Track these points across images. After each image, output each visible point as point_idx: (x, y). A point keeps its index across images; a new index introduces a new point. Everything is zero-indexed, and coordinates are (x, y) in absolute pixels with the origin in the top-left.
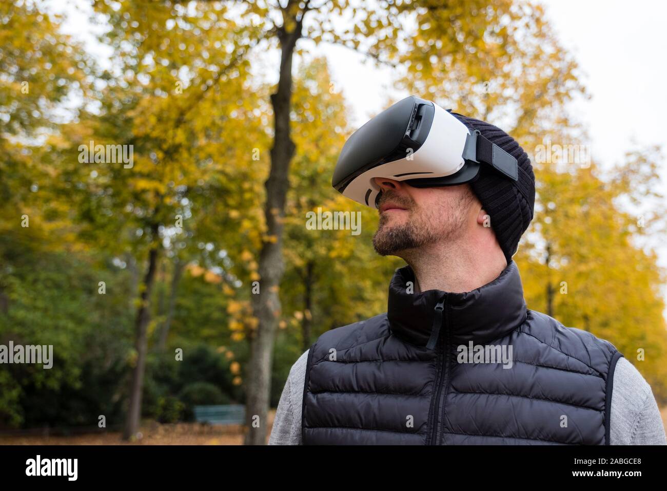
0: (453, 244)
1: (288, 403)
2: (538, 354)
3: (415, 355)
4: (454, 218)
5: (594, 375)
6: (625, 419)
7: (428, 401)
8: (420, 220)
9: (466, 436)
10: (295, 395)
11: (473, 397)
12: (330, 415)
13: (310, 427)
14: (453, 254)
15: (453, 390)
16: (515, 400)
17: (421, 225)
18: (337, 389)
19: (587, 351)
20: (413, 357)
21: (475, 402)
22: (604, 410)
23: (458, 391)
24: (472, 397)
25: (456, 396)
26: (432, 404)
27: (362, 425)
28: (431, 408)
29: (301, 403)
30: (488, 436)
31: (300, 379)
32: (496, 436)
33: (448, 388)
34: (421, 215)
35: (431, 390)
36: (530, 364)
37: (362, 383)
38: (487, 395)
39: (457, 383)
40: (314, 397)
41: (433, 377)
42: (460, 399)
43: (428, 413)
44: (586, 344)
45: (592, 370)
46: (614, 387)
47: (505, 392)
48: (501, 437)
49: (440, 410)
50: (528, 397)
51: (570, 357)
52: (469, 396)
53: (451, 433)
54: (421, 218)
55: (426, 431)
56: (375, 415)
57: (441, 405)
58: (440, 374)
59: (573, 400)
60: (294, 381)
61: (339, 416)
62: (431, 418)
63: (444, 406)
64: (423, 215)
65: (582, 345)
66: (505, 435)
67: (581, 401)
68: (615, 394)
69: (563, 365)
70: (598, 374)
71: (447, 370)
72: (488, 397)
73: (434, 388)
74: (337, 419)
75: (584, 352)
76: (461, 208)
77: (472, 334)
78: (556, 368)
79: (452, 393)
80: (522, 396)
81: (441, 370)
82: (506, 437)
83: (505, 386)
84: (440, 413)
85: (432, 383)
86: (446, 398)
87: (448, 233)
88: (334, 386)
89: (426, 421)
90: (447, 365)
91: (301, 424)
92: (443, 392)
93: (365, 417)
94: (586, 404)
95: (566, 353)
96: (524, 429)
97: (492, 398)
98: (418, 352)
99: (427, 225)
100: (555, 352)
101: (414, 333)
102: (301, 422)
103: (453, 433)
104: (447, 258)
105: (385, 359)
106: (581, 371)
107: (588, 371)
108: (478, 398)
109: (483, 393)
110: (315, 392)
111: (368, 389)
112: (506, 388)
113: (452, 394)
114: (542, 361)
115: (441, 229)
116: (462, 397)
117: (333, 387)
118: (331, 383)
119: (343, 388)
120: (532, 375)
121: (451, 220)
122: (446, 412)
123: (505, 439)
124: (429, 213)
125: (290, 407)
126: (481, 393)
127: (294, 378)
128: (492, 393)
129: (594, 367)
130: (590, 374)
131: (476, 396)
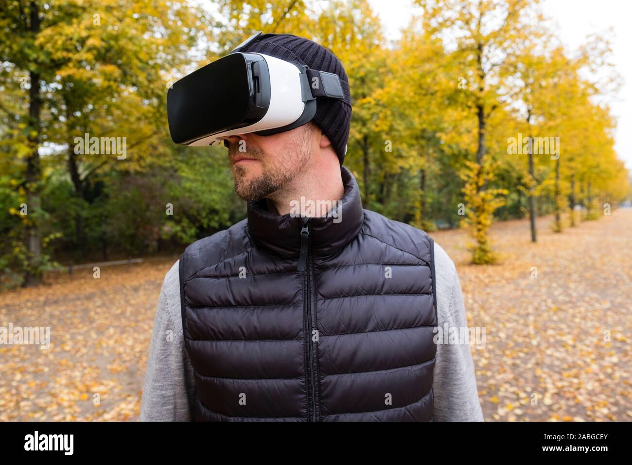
0: (305, 174)
1: (167, 314)
2: (383, 254)
3: (282, 268)
4: (303, 153)
5: (422, 265)
6: (444, 294)
7: (301, 310)
8: (275, 168)
9: (338, 336)
10: (173, 308)
11: (339, 301)
12: (212, 330)
13: (195, 339)
14: (306, 183)
15: (320, 297)
16: (371, 298)
17: (277, 171)
18: (215, 305)
19: (415, 245)
20: (281, 270)
21: (341, 305)
22: (433, 292)
23: (326, 297)
24: (337, 301)
25: (324, 302)
26: (304, 312)
27: (245, 337)
28: (304, 316)
29: (180, 314)
30: (354, 333)
31: (175, 292)
32: (361, 332)
33: (316, 295)
34: (274, 162)
35: (301, 299)
36: (378, 264)
37: (238, 298)
38: (350, 298)
39: (324, 290)
40: (193, 311)
41: (300, 286)
42: (329, 304)
43: (302, 320)
44: (412, 238)
45: (421, 260)
46: (436, 271)
47: (363, 293)
48: (364, 332)
49: (313, 316)
50: (380, 294)
51: (404, 252)
52: (335, 300)
53: (324, 335)
54: (275, 166)
55: (302, 336)
56: (255, 327)
57: (313, 312)
58: (306, 283)
59: (413, 290)
60: (169, 294)
61: (221, 330)
62: (306, 324)
63: (316, 313)
64: (276, 162)
65: (410, 240)
66: (367, 330)
67: (418, 290)
68: (437, 276)
69: (401, 261)
70: (425, 263)
71: (311, 278)
72: (351, 299)
73: (303, 296)
74: (220, 332)
75: (413, 246)
76: (306, 141)
77: (330, 246)
78: (396, 265)
79: (320, 299)
80: (376, 294)
81: (306, 279)
82: (369, 332)
83: (363, 288)
84: (313, 319)
85: (301, 292)
86: (316, 305)
87: (300, 168)
88: (213, 303)
89: (302, 328)
90: (311, 273)
91: (182, 333)
92: (312, 300)
93: (247, 330)
94: (422, 291)
95: (401, 249)
96: (383, 323)
97: (354, 299)
98: (285, 265)
99: (282, 170)
100: (393, 249)
101: (280, 249)
102: (182, 331)
103: (327, 335)
104: (302, 187)
105: (255, 272)
106: (414, 263)
107: (418, 262)
108: (342, 303)
109: (346, 296)
110: (193, 307)
111: (245, 303)
112: (364, 290)
113: (321, 301)
114: (386, 260)
115: (294, 168)
116: (330, 303)
117: (211, 302)
118: (208, 299)
119: (220, 303)
120: (381, 275)
121: (300, 157)
122: (318, 318)
123: (369, 334)
124: (280, 159)
125: (170, 318)
126: (345, 296)
127: (170, 291)
128: (353, 295)
129: (422, 258)
130: (420, 265)
131: (341, 299)
